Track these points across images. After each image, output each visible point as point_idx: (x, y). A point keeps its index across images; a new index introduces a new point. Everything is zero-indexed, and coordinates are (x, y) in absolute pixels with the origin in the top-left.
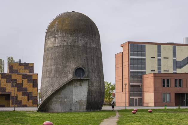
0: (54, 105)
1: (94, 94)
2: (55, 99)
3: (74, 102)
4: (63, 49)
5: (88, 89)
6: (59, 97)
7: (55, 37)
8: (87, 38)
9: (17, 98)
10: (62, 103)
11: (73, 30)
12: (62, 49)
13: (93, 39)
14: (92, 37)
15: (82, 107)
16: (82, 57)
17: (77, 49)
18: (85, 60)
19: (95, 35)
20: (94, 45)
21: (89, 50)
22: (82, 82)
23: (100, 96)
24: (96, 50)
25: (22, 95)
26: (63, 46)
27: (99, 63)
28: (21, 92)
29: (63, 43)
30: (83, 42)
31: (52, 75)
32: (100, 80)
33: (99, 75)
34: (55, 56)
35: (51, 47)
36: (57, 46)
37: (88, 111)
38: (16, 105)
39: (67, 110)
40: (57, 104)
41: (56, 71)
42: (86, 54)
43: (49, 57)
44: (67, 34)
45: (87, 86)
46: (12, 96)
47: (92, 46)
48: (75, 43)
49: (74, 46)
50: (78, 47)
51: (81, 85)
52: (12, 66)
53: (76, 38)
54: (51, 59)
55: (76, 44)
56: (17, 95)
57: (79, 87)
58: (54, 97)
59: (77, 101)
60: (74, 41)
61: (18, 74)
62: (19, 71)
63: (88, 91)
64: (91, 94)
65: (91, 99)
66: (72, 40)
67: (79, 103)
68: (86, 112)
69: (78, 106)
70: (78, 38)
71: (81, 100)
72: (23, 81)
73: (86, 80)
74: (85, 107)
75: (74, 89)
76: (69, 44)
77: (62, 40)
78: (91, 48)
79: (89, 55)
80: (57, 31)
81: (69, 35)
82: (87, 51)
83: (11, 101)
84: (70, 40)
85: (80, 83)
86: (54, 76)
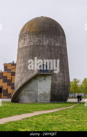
0: (23, 97)
1: (57, 88)
2: (24, 92)
3: (39, 94)
4: (31, 48)
5: (52, 83)
6: (27, 90)
7: (25, 39)
8: (51, 38)
9: (7, 91)
10: (29, 95)
11: (39, 32)
12: (29, 49)
13: (57, 39)
14: (57, 37)
15: (46, 99)
16: (46, 54)
17: (42, 48)
18: (49, 57)
19: (59, 35)
20: (58, 44)
21: (53, 49)
22: (46, 77)
23: (64, 89)
24: (60, 48)
25: (11, 89)
26: (31, 46)
27: (64, 60)
28: (10, 87)
29: (31, 44)
30: (47, 42)
31: (21, 71)
32: (64, 75)
33: (63, 70)
34: (24, 55)
35: (21, 48)
36: (26, 47)
37: (52, 103)
38: (7, 97)
39: (34, 101)
40: (25, 96)
41: (25, 68)
42: (50, 52)
43: (20, 56)
44: (33, 36)
45: (51, 81)
46: (3, 89)
47: (56, 45)
48: (40, 42)
49: (39, 46)
50: (43, 46)
51: (45, 80)
52: (7, 66)
53: (42, 38)
54: (21, 57)
55: (41, 44)
56: (7, 89)
57: (44, 81)
58: (23, 90)
59: (42, 93)
60: (40, 41)
61: (8, 72)
62: (11, 70)
63: (52, 85)
64: (54, 88)
65: (55, 92)
66: (38, 40)
67: (43, 95)
68: (50, 103)
69: (43, 98)
70: (43, 38)
71: (45, 93)
72: (12, 77)
73: (50, 75)
74: (49, 99)
75: (38, 83)
76: (35, 44)
77: (30, 41)
78: (55, 47)
79: (53, 53)
80: (26, 33)
81: (36, 36)
82: (51, 49)
83: (2, 94)
84: (36, 41)
85: (45, 78)
86: (23, 72)
